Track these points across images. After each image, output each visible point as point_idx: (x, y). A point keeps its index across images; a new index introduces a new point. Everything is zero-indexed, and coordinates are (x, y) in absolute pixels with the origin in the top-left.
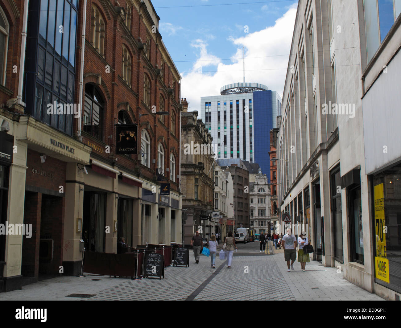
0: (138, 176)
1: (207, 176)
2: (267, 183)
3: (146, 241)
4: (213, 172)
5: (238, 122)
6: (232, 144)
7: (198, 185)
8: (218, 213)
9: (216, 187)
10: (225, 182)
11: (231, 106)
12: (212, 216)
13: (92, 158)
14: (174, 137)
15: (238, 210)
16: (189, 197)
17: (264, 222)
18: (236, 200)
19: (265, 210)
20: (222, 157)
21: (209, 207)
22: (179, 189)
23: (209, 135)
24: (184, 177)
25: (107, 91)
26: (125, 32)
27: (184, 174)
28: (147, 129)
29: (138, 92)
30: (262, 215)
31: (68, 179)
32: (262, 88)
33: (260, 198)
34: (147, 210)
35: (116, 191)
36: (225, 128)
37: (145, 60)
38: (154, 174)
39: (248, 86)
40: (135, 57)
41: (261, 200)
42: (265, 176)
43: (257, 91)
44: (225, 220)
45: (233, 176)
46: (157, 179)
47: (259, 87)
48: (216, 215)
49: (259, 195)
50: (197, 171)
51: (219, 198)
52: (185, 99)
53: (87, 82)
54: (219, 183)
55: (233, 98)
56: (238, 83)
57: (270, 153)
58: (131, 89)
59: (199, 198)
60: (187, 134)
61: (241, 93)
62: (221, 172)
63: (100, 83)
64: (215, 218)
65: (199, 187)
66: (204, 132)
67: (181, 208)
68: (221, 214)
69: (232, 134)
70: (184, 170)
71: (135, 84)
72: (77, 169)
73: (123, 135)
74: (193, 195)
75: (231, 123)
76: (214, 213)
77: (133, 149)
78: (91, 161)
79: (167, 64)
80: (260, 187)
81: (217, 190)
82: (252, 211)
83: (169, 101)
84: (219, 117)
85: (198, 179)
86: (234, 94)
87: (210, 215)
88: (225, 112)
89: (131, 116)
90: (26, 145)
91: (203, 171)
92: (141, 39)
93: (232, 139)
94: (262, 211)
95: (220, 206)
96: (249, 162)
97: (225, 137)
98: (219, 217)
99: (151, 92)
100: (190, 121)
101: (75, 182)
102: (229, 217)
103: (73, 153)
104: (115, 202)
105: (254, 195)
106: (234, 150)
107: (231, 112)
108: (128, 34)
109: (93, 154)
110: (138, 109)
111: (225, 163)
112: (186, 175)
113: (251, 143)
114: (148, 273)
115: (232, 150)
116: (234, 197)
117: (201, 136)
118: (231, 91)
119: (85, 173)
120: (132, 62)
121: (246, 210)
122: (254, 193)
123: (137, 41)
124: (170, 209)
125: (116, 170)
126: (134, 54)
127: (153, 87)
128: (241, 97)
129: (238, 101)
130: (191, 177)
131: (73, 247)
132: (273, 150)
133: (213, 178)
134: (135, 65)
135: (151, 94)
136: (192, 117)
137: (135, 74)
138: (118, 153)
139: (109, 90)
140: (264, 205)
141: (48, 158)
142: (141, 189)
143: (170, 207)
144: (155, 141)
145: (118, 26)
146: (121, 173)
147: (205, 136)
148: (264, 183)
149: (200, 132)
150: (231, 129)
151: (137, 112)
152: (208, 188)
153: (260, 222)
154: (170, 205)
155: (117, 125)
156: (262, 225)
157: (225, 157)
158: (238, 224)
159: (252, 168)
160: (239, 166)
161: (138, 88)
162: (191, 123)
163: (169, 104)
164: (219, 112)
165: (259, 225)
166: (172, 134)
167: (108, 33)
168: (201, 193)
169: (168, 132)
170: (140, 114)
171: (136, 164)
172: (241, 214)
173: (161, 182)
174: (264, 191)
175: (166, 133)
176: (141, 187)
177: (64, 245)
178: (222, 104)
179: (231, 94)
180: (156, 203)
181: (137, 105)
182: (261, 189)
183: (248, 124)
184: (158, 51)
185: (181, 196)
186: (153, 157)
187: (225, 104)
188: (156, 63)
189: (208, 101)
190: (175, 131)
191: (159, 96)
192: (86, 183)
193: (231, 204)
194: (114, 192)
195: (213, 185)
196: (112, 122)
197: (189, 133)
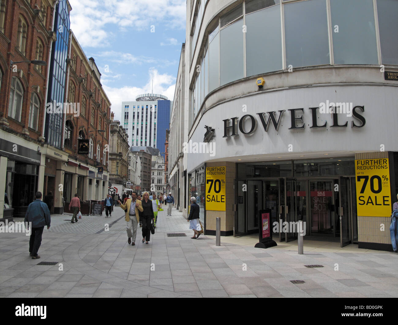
0: (87, 164)
1: (124, 160)
2: (164, 162)
3: (89, 198)
4: (128, 157)
5: (147, 120)
6: (142, 135)
7: (118, 166)
8: (130, 182)
9: (129, 166)
10: (135, 163)
11: (143, 109)
12: (126, 184)
13: (69, 158)
14: (106, 139)
15: (143, 180)
16: (113, 173)
17: (161, 188)
18: (142, 173)
19: (162, 180)
20: (135, 145)
21: (124, 179)
22: (107, 169)
23: (126, 135)
24: (110, 161)
25: (74, 122)
26: (84, 90)
27: (111, 159)
28: (92, 138)
29: (89, 119)
30: (159, 183)
31: (58, 168)
32: (164, 98)
33: (159, 171)
34: (91, 182)
35: (77, 173)
36: (138, 123)
37: (93, 101)
38: (95, 162)
39: (155, 96)
40: (88, 100)
41: (160, 173)
42: (163, 157)
43: (160, 100)
44: (134, 186)
45: (140, 158)
46: (96, 164)
47: (162, 97)
48: (128, 184)
49: (158, 170)
50: (118, 158)
51: (131, 173)
52: (112, 112)
53: (67, 120)
54: (131, 163)
55: (144, 104)
56: (148, 94)
57: (165, 144)
58: (85, 118)
59: (119, 174)
60: (113, 135)
61: (150, 100)
62: (133, 157)
63: (72, 120)
64: (128, 186)
65: (119, 167)
66: (123, 133)
67: (108, 180)
68: (132, 183)
69: (142, 127)
70: (110, 157)
71: (87, 115)
72: (62, 164)
73: (82, 145)
74: (115, 172)
75: (142, 120)
76: (127, 182)
77: (87, 152)
78: (68, 160)
79: (104, 99)
80: (159, 165)
81: (130, 168)
82: (153, 180)
83: (104, 119)
84: (134, 116)
85: (118, 162)
86: (145, 101)
87: (125, 184)
88: (138, 113)
89: (85, 133)
90: (45, 156)
91: (122, 158)
92: (91, 90)
93: (142, 131)
94: (160, 181)
95: (131, 178)
96: (153, 148)
97: (138, 130)
98: (130, 185)
99: (95, 117)
100: (115, 128)
101: (61, 170)
102: (137, 184)
103: (62, 157)
104: (77, 178)
105: (155, 170)
106: (143, 139)
107: (142, 113)
108: (85, 90)
109: (70, 156)
110: (88, 128)
111: (136, 149)
112: (111, 160)
113: (155, 134)
114: (95, 213)
115: (142, 138)
116: (141, 171)
117: (121, 136)
118: (143, 99)
119: (65, 166)
120: (86, 103)
121: (149, 180)
122: (155, 168)
123: (89, 92)
124: (102, 181)
125: (78, 163)
126: (88, 99)
127: (96, 114)
128: (150, 103)
129: (147, 106)
130: (115, 161)
131: (59, 200)
132: (167, 142)
133: (128, 160)
134: (88, 104)
135: (94, 118)
136: (117, 125)
137: (87, 109)
138: (79, 153)
139: (76, 122)
140: (161, 177)
141: (51, 160)
142: (88, 171)
143: (102, 179)
144: (96, 144)
145: (81, 87)
146: (80, 164)
147: (123, 135)
148: (162, 162)
149: (121, 134)
150: (142, 124)
151: (88, 130)
152: (124, 167)
153: (158, 188)
154: (102, 178)
155: (78, 139)
156: (159, 189)
157: (137, 145)
158: (143, 189)
159: (155, 152)
160: (145, 151)
161: (89, 117)
162: (116, 129)
163: (104, 121)
164: (134, 113)
165: (157, 189)
166: (105, 138)
167: (76, 92)
168: (120, 171)
169: (103, 137)
170: (89, 131)
171: (86, 158)
172: (145, 182)
173: (98, 166)
174: (162, 167)
175: (102, 138)
176: (88, 170)
177: (55, 200)
178: (136, 107)
179: (143, 101)
180: (95, 178)
181: (88, 126)
182: (159, 166)
183: (154, 122)
184: (100, 94)
185: (108, 173)
186: (94, 153)
187: (138, 107)
188: (98, 100)
189: (127, 105)
190: (106, 136)
191: (99, 117)
192: (66, 170)
193: (138, 176)
194: (76, 174)
195: (128, 165)
196: (76, 137)
197: (114, 135)
